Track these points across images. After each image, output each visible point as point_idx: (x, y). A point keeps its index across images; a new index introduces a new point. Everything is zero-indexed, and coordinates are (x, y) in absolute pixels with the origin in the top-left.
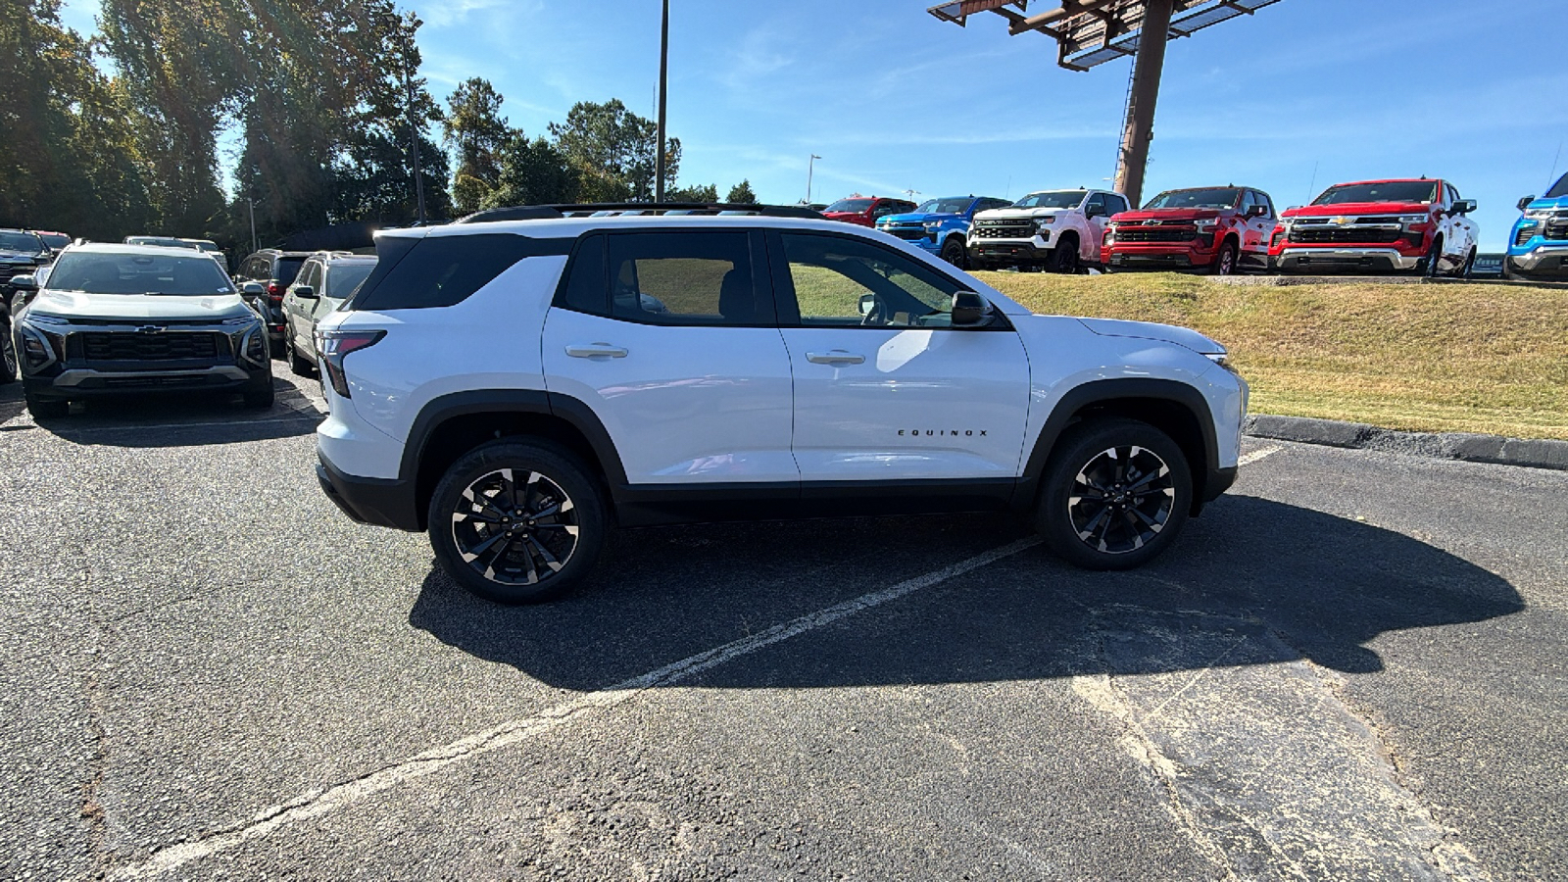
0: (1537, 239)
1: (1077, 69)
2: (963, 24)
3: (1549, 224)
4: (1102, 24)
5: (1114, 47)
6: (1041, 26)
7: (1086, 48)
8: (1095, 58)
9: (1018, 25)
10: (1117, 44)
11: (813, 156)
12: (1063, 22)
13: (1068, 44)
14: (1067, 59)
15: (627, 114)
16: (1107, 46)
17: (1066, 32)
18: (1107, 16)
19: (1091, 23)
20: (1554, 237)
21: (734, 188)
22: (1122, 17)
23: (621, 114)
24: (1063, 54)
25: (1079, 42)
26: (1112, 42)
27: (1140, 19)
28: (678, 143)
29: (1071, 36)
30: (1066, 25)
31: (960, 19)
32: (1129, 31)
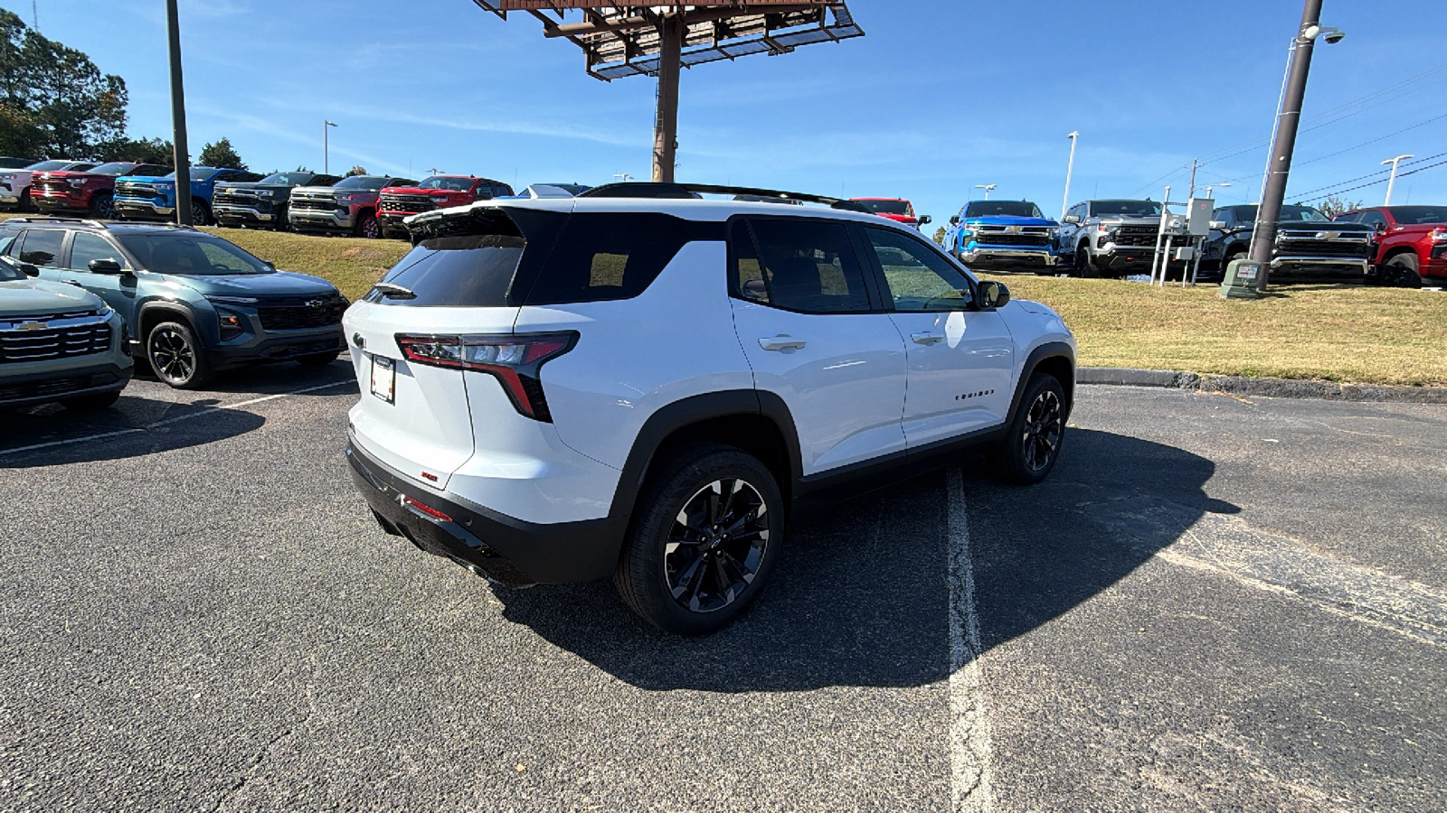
0: (973, 243)
1: (601, 78)
2: (504, 17)
3: (979, 234)
4: (621, 44)
5: (634, 66)
6: (571, 34)
7: (610, 62)
8: (616, 72)
9: (551, 29)
10: (636, 63)
11: (326, 123)
12: (587, 36)
13: (594, 57)
14: (594, 68)
15: (29, 34)
16: (627, 64)
17: (590, 45)
18: (625, 38)
19: (611, 41)
20: (981, 243)
21: (209, 146)
22: (638, 42)
23: (19, 32)
24: (590, 64)
25: (604, 56)
26: (631, 61)
27: (654, 46)
28: (122, 83)
29: (595, 49)
30: (589, 39)
31: (501, 12)
32: (644, 55)
